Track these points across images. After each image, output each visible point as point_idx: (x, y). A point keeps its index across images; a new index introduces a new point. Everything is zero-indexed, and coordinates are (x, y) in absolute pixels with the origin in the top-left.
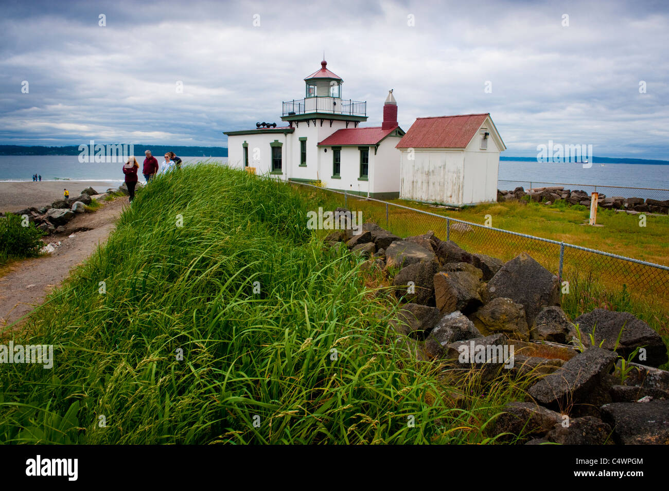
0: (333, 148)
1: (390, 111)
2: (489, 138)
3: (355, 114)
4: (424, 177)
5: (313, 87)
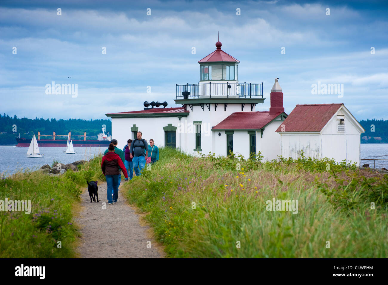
0: (226, 132)
1: (277, 98)
2: (347, 122)
5: (208, 67)
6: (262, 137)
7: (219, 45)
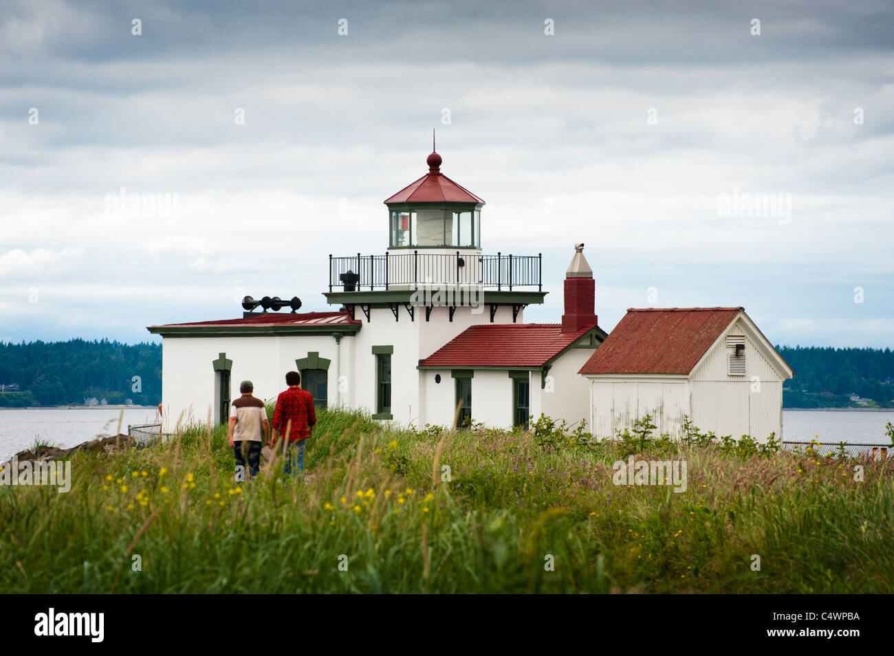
0: (455, 373)
1: (580, 290)
2: (748, 353)
5: (408, 214)
6: (543, 386)
7: (434, 162)
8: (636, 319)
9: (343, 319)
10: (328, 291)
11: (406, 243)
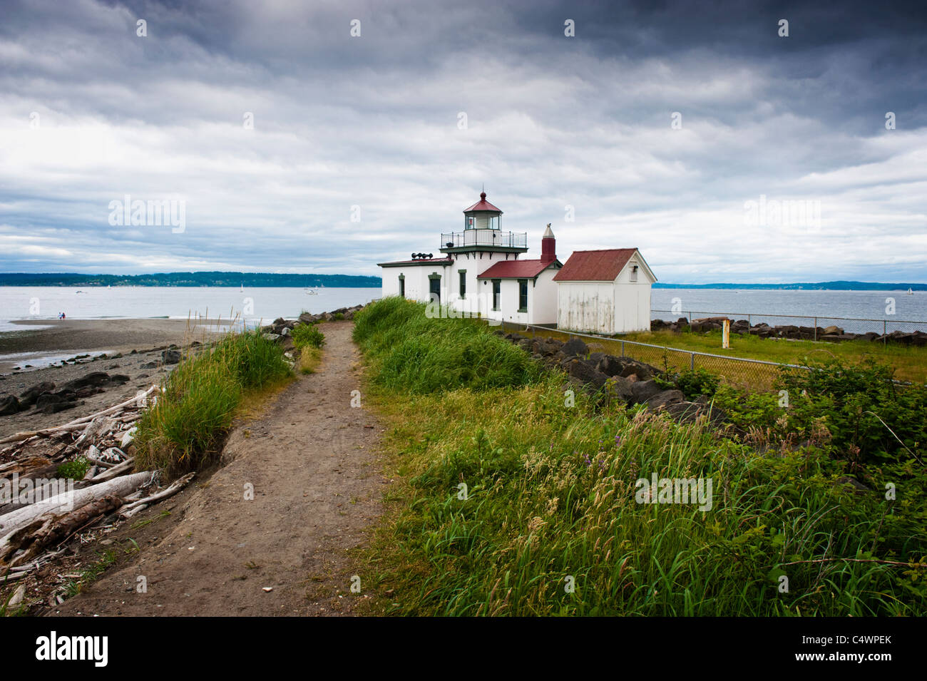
0: (493, 280)
1: (549, 244)
2: (639, 270)
3: (515, 246)
4: (580, 308)
5: (472, 218)
6: (534, 286)
7: (483, 196)
8: (578, 256)
9: (447, 260)
10: (440, 248)
11: (472, 228)
